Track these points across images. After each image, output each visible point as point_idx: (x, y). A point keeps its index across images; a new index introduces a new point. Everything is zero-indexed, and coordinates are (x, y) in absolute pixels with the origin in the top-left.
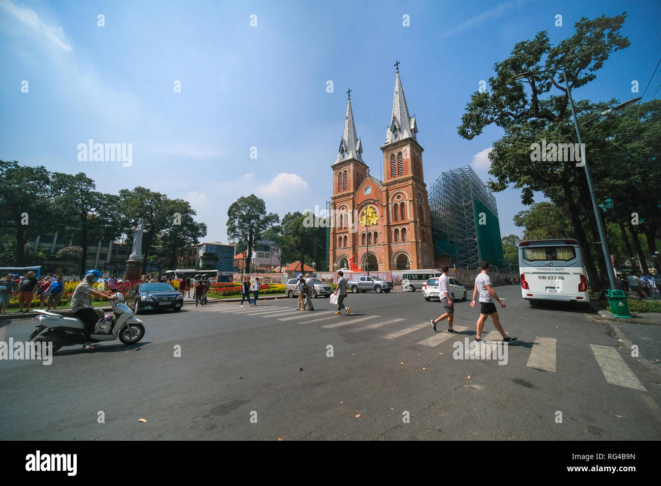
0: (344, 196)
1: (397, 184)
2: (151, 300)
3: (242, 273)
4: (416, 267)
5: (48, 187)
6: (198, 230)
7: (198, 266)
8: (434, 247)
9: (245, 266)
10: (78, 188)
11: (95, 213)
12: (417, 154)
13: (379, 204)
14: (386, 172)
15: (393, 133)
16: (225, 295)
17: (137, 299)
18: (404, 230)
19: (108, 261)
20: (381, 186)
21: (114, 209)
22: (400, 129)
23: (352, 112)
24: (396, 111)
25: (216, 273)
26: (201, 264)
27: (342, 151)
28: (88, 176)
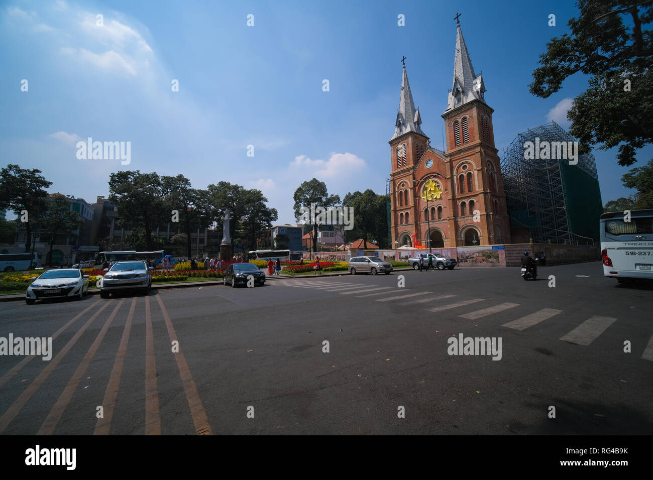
0: (403, 171)
1: (462, 154)
2: (243, 277)
3: (310, 252)
4: (487, 242)
5: (160, 188)
6: (271, 215)
7: (273, 246)
8: (510, 219)
9: (312, 246)
10: (179, 187)
11: (193, 206)
12: (485, 117)
13: (441, 177)
14: (449, 141)
15: (455, 97)
16: (297, 272)
17: (233, 276)
18: (472, 203)
19: (205, 245)
20: (443, 157)
21: (205, 202)
22: (463, 92)
23: (408, 82)
24: (459, 72)
25: (288, 252)
26: (275, 245)
27: (399, 125)
28: (185, 177)
